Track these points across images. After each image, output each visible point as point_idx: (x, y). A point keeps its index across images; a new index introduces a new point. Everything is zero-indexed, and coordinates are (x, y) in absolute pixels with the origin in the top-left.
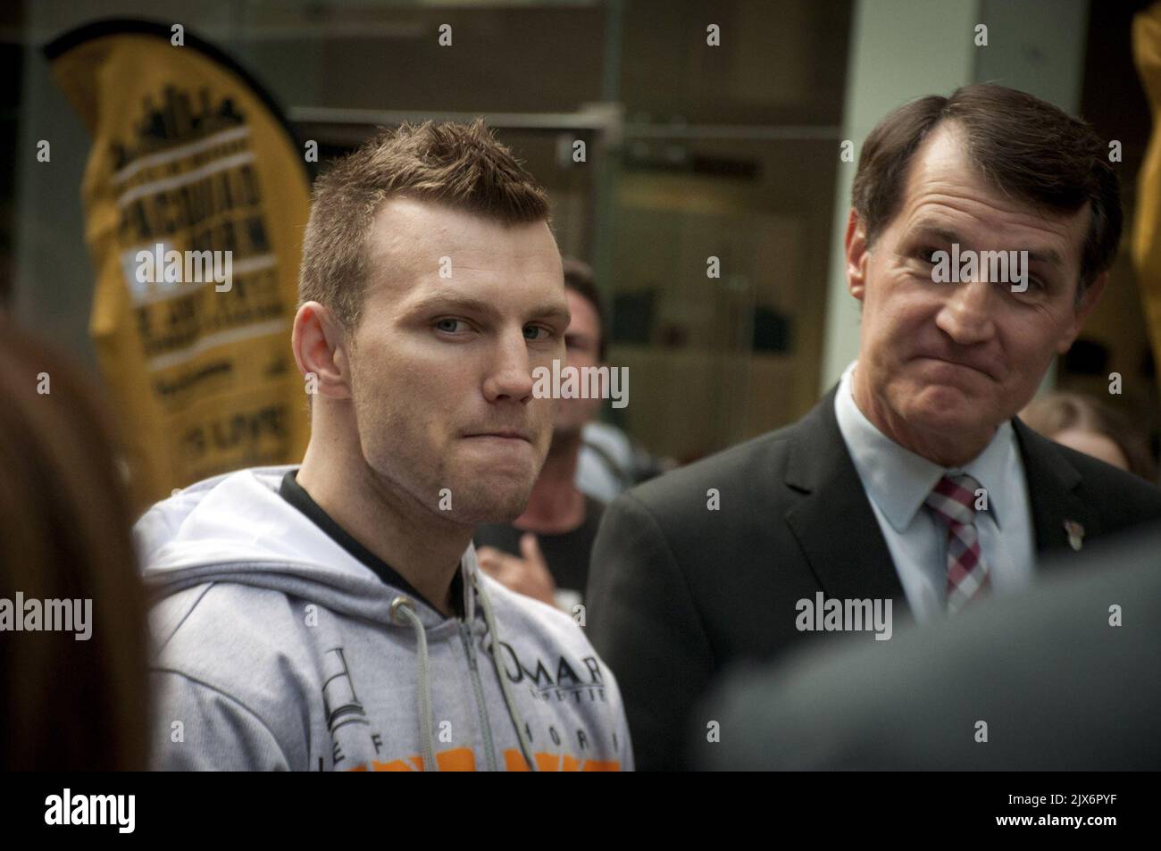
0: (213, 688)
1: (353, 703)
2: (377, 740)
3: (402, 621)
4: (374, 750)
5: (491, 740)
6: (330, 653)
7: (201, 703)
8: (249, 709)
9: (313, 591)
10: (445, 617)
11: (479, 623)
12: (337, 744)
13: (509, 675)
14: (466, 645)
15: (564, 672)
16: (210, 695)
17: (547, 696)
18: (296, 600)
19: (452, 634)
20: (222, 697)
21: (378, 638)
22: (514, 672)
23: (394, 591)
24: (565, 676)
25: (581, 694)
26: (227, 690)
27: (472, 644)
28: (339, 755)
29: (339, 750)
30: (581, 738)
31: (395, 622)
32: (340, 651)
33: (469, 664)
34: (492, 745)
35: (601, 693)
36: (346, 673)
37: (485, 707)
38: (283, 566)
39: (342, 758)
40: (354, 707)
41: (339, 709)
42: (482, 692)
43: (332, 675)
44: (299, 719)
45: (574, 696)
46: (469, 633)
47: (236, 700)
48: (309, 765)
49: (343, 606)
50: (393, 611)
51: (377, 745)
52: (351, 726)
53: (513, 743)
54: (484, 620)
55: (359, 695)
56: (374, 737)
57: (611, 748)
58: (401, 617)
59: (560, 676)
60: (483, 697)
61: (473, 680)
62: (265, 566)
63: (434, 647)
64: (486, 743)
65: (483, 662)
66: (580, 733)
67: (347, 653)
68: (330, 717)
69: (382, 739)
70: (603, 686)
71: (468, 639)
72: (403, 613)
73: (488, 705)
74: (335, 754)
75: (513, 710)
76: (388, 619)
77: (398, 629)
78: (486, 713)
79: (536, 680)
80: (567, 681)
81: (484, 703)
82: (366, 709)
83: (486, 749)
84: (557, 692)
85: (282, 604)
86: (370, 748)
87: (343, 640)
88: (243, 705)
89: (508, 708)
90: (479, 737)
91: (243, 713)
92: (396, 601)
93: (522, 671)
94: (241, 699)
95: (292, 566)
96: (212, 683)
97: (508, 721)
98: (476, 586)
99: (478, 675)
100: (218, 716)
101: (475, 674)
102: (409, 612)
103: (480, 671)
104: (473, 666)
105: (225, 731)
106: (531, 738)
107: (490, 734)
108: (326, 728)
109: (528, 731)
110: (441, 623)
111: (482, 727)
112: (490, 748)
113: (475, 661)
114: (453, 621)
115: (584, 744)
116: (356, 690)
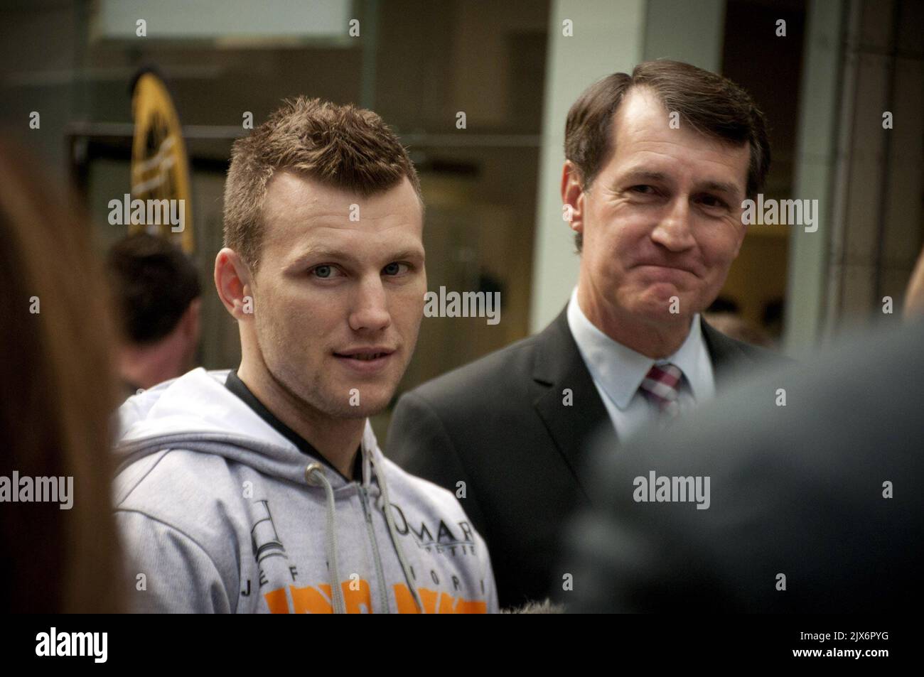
0: (166, 524)
1: (276, 541)
2: (294, 571)
3: (315, 482)
4: (291, 577)
5: (383, 576)
6: (259, 503)
7: (156, 535)
8: (193, 540)
9: (245, 456)
10: (347, 481)
11: (374, 487)
12: (262, 572)
13: (398, 529)
14: (363, 503)
15: (443, 531)
16: (163, 529)
17: (429, 549)
18: (231, 462)
19: (353, 494)
20: (173, 531)
21: (296, 495)
22: (402, 527)
23: (309, 458)
24: (443, 535)
25: (456, 549)
26: (176, 525)
27: (368, 502)
28: (264, 580)
29: (264, 576)
30: (455, 582)
31: (310, 483)
32: (265, 502)
33: (366, 518)
34: (384, 579)
35: (472, 549)
36: (270, 518)
37: (378, 551)
38: (223, 436)
39: (267, 582)
40: (276, 544)
41: (264, 545)
42: (375, 539)
43: (259, 519)
44: (233, 551)
45: (450, 551)
46: (366, 494)
47: (184, 533)
48: (239, 586)
49: (269, 469)
50: (308, 474)
51: (293, 574)
52: (274, 558)
53: (400, 578)
54: (378, 486)
55: (280, 537)
56: (291, 569)
57: (479, 591)
58: (314, 479)
59: (440, 535)
60: (376, 543)
61: (368, 530)
62: (209, 436)
63: (339, 504)
64: (378, 578)
65: (377, 517)
66: (454, 578)
67: (271, 505)
68: (257, 551)
69: (298, 570)
70: (473, 544)
71: (365, 498)
72: (316, 476)
73: (380, 549)
74: (260, 579)
75: (401, 555)
76: (304, 480)
77: (312, 488)
78: (379, 555)
79: (421, 537)
80: (445, 539)
81: (377, 547)
82: (285, 547)
83: (379, 582)
84: (437, 547)
85: (222, 465)
86: (288, 575)
87: (268, 494)
88: (189, 537)
89: (397, 552)
90: (373, 572)
91: (188, 542)
92: (310, 467)
93: (409, 528)
94: (187, 532)
95: (230, 437)
96: (166, 520)
97: (396, 562)
98: (372, 460)
99: (372, 527)
100: (169, 544)
101: (370, 525)
102: (320, 475)
103: (374, 523)
104: (369, 519)
105: (175, 556)
106: (414, 576)
107: (382, 571)
108: (254, 560)
109: (412, 571)
110: (344, 485)
111: (377, 566)
112: (382, 582)
113: (370, 515)
114: (354, 484)
115: (458, 586)
116: (278, 532)
